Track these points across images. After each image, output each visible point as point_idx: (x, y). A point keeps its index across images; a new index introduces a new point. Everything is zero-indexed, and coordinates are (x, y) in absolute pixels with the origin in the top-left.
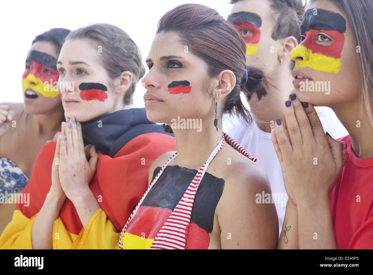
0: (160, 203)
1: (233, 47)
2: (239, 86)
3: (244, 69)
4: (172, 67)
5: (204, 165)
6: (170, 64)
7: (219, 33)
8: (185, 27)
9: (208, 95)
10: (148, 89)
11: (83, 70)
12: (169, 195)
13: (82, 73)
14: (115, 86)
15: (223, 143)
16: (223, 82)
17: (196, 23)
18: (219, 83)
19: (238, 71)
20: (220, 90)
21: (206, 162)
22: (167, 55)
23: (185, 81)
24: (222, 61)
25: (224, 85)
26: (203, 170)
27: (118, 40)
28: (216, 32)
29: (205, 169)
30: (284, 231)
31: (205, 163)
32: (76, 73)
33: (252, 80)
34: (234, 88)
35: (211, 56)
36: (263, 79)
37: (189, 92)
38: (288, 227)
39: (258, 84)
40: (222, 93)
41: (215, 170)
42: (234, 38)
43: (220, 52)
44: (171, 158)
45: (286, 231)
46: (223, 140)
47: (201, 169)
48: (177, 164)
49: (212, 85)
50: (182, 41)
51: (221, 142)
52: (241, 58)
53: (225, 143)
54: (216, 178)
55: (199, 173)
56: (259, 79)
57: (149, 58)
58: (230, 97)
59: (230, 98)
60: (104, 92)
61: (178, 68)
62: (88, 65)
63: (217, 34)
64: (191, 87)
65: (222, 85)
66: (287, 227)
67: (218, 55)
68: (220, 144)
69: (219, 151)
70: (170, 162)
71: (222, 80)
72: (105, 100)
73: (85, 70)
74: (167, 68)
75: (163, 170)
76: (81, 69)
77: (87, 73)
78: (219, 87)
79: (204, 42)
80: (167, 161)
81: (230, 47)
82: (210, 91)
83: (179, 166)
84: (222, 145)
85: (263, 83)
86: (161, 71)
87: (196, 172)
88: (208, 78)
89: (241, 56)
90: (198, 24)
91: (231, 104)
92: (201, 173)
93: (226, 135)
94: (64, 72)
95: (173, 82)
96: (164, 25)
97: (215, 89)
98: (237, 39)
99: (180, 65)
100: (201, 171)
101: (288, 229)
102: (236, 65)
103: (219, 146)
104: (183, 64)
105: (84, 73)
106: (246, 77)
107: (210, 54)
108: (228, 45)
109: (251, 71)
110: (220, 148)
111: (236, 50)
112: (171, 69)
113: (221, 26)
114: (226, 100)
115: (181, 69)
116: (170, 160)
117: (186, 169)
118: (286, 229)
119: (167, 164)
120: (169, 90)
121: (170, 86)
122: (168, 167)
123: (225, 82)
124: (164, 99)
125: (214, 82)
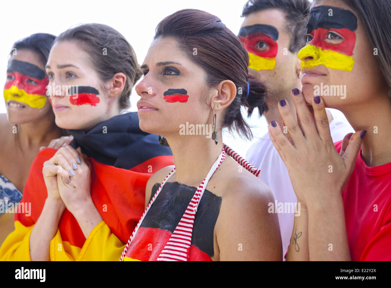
0: (160, 224)
1: (234, 57)
2: (239, 99)
3: (246, 81)
4: (168, 74)
5: (203, 182)
6: (167, 71)
7: (221, 41)
8: (185, 32)
9: (206, 106)
10: (142, 96)
11: (72, 73)
12: (168, 215)
13: (71, 76)
14: (108, 90)
15: (223, 156)
16: (223, 93)
17: (197, 29)
18: (218, 93)
19: (239, 82)
20: (219, 101)
21: (206, 178)
22: (164, 60)
23: (182, 89)
24: (222, 70)
25: (224, 96)
26: (202, 187)
27: (109, 40)
28: (217, 40)
29: (204, 186)
30: (294, 238)
31: (205, 180)
32: (65, 77)
33: (254, 94)
34: (234, 100)
35: (211, 64)
36: (265, 94)
37: (186, 102)
38: (299, 233)
39: (260, 99)
40: (221, 104)
41: (214, 187)
42: (236, 47)
43: (220, 61)
44: (170, 174)
45: (296, 238)
46: (223, 153)
47: (200, 187)
48: (176, 181)
49: (210, 95)
50: (181, 47)
51: (221, 155)
52: (243, 69)
53: (226, 156)
54: (216, 195)
55: (198, 191)
56: (261, 93)
57: (145, 64)
58: (230, 109)
59: (230, 111)
60: (96, 96)
61: (175, 75)
62: (78, 68)
63: (218, 42)
64: (188, 96)
65: (221, 96)
66: (297, 234)
67: (218, 64)
68: (220, 157)
69: (219, 165)
70: (169, 178)
71: (221, 90)
72: (96, 104)
73: (74, 73)
74: (164, 74)
75: (162, 187)
76: (70, 72)
77: (76, 77)
78: (218, 98)
79: (204, 49)
80: (166, 178)
81: (231, 56)
82: (208, 102)
83: (179, 182)
84: (222, 159)
85: (265, 97)
86: (157, 78)
87: (195, 189)
88: (206, 87)
89: (243, 68)
90: (199, 30)
91: (231, 117)
92: (201, 191)
93: (226, 147)
94: (54, 77)
95: (169, 90)
96: (163, 30)
97: (214, 100)
98: (240, 49)
99: (178, 73)
100: (200, 189)
101: (298, 236)
102: (237, 76)
103: (219, 160)
104: (181, 72)
105: (73, 76)
106: (247, 90)
107: (210, 62)
108: (230, 54)
109: (253, 84)
110: (221, 162)
111: (238, 60)
112: (168, 77)
113: (223, 34)
114: (226, 112)
115: (178, 77)
116: (169, 176)
117: (186, 186)
118: (297, 236)
119: (166, 181)
120: (165, 98)
121: (166, 94)
122: (167, 184)
123: (225, 93)
124: (159, 107)
125: (213, 92)
